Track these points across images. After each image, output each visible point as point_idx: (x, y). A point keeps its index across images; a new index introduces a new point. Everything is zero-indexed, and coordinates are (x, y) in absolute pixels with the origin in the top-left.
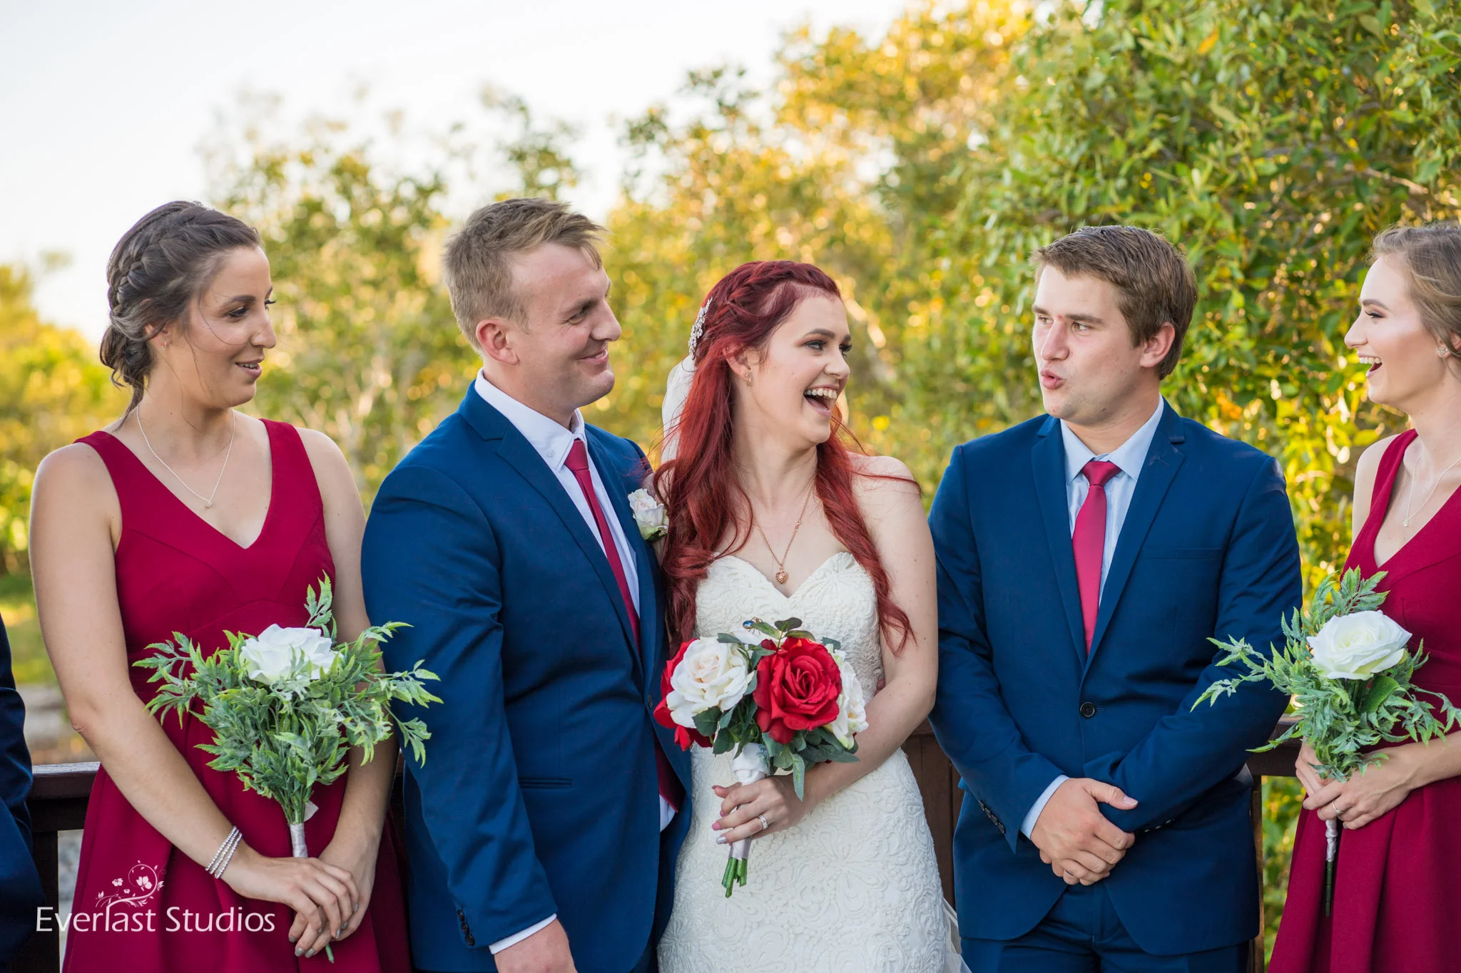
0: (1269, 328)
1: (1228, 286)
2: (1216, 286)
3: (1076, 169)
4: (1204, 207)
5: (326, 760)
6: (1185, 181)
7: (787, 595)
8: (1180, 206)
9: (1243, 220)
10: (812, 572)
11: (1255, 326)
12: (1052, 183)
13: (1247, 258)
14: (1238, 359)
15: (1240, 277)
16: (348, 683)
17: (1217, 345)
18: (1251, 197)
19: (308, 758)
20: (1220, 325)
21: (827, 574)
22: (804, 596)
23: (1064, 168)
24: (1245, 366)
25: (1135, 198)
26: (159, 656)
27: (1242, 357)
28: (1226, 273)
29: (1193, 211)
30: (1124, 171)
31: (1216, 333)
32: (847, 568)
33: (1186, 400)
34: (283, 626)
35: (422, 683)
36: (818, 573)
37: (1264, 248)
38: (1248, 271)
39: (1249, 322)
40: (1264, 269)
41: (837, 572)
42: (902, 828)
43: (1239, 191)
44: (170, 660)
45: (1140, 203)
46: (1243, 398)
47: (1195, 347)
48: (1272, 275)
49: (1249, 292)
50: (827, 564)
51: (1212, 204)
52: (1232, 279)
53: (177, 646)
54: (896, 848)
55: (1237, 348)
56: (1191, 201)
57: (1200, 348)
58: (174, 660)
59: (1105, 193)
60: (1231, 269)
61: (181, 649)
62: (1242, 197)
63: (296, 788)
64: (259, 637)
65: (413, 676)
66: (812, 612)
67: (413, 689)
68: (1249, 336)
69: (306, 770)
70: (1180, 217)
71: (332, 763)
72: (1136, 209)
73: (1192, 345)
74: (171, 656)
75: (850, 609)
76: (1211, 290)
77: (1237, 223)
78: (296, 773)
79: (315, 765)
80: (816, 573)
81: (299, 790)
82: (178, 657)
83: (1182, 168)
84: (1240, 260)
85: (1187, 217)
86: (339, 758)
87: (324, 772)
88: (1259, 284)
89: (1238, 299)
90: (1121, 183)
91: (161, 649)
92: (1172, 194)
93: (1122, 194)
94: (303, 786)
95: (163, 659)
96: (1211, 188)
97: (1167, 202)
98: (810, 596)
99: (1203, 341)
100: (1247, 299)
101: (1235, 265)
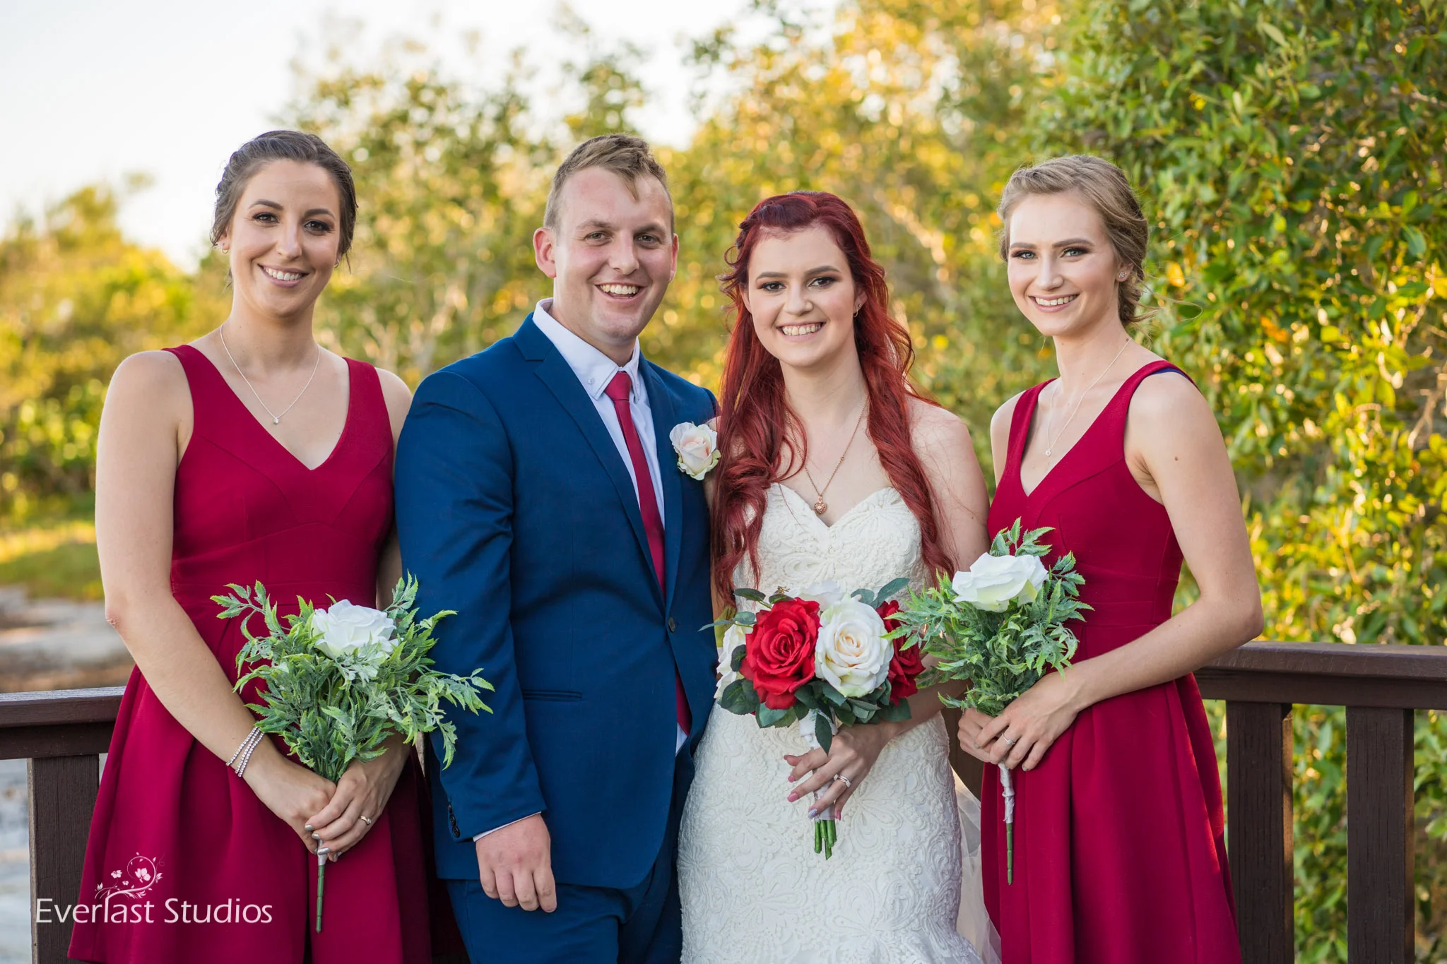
0: (1313, 253)
1: (1270, 209)
2: (1258, 209)
3: (1123, 91)
4: (1244, 131)
5: (367, 739)
6: (1227, 105)
7: (828, 524)
8: (1223, 129)
9: (1286, 143)
10: (855, 504)
11: (1297, 249)
12: (1098, 105)
13: (1290, 181)
14: (1280, 283)
15: (1281, 199)
16: (404, 672)
17: (1259, 269)
18: (1294, 120)
19: (350, 735)
20: (1263, 249)
21: (871, 507)
22: (844, 526)
23: (1111, 89)
24: (1287, 289)
25: (1179, 120)
26: (233, 597)
27: (1284, 280)
28: (1270, 195)
29: (1235, 135)
30: (1169, 93)
31: (1258, 257)
32: (892, 504)
33: (1228, 323)
34: (354, 603)
35: (478, 691)
36: (862, 506)
37: (1306, 171)
38: (1291, 195)
39: (1291, 245)
40: (1308, 192)
41: (882, 507)
42: (922, 767)
43: (1282, 114)
44: (242, 604)
45: (1182, 126)
46: (1287, 320)
47: (1238, 270)
48: (1315, 199)
49: (1293, 217)
50: (872, 498)
51: (1253, 128)
52: (1274, 202)
53: (253, 594)
54: (913, 787)
55: (1279, 271)
56: (1233, 125)
57: (1242, 271)
58: (245, 606)
59: (1149, 115)
60: (1274, 192)
61: (255, 598)
62: (1286, 120)
63: (333, 760)
64: (330, 609)
65: (469, 681)
66: (850, 543)
67: (467, 694)
68: (1291, 258)
69: (346, 746)
70: (1222, 140)
71: (372, 743)
72: (1180, 133)
73: (1235, 268)
74: (244, 601)
75: (888, 543)
76: (1253, 212)
77: (1281, 146)
78: (336, 746)
79: (355, 743)
80: (860, 505)
81: (335, 762)
82: (250, 604)
83: (1226, 89)
84: (1283, 183)
85: (1229, 141)
86: (379, 740)
87: (363, 750)
88: (1304, 206)
89: (1280, 224)
90: (1166, 105)
91: (237, 591)
92: (1215, 118)
93: (1166, 116)
94: (340, 759)
95: (236, 602)
96: (1254, 110)
97: (1210, 127)
98: (851, 528)
99: (1245, 264)
100: (1289, 222)
101: (1278, 187)
